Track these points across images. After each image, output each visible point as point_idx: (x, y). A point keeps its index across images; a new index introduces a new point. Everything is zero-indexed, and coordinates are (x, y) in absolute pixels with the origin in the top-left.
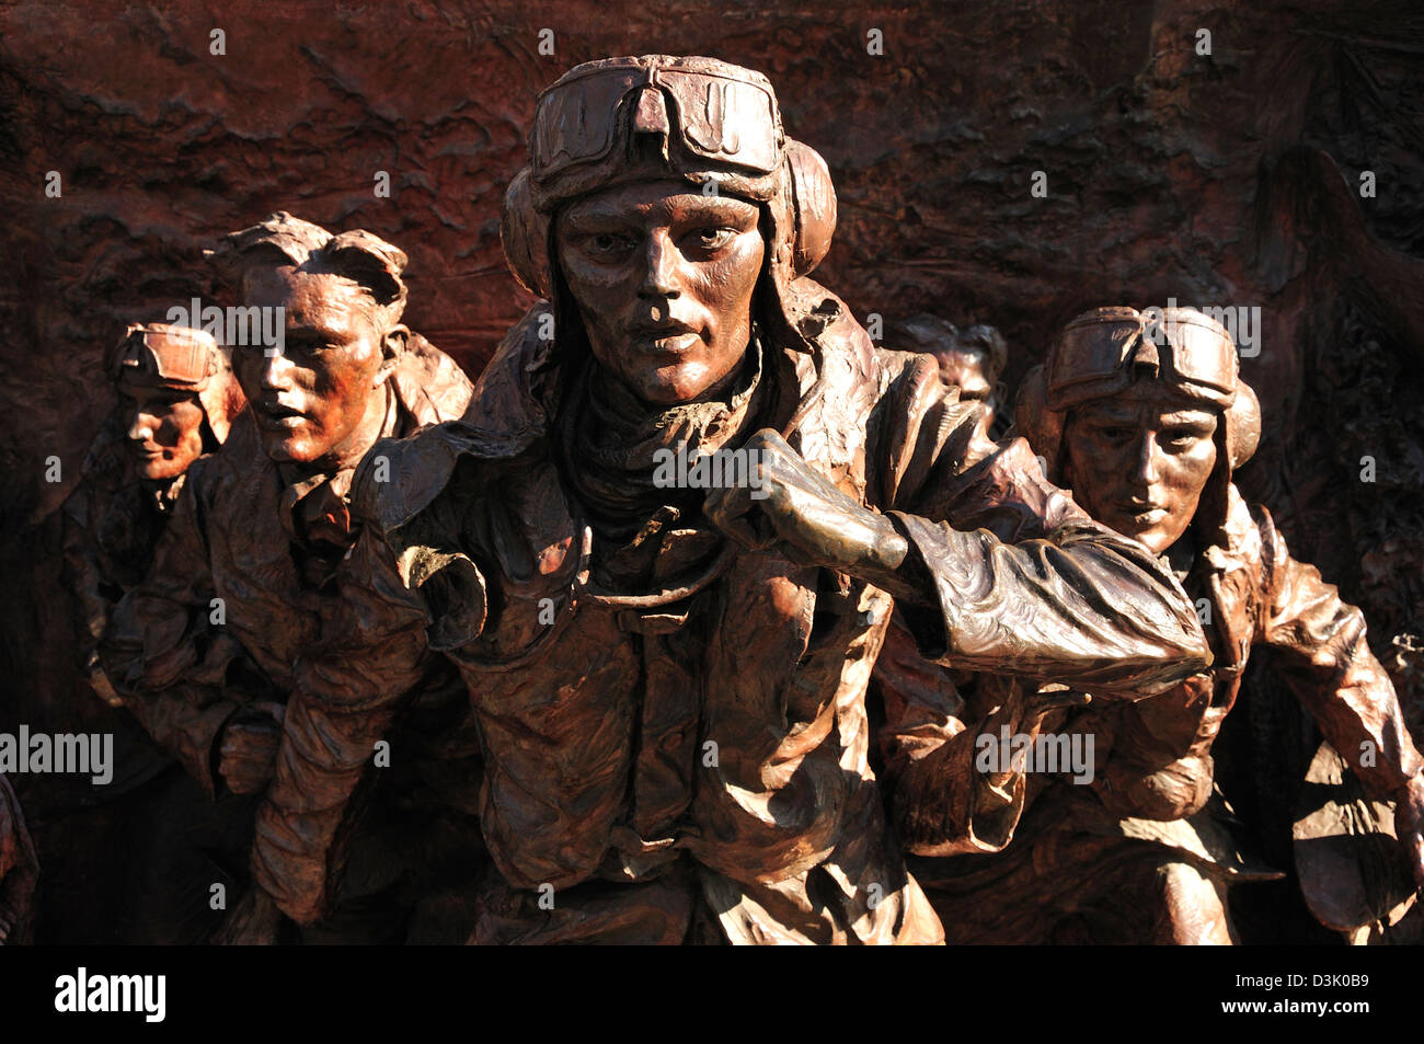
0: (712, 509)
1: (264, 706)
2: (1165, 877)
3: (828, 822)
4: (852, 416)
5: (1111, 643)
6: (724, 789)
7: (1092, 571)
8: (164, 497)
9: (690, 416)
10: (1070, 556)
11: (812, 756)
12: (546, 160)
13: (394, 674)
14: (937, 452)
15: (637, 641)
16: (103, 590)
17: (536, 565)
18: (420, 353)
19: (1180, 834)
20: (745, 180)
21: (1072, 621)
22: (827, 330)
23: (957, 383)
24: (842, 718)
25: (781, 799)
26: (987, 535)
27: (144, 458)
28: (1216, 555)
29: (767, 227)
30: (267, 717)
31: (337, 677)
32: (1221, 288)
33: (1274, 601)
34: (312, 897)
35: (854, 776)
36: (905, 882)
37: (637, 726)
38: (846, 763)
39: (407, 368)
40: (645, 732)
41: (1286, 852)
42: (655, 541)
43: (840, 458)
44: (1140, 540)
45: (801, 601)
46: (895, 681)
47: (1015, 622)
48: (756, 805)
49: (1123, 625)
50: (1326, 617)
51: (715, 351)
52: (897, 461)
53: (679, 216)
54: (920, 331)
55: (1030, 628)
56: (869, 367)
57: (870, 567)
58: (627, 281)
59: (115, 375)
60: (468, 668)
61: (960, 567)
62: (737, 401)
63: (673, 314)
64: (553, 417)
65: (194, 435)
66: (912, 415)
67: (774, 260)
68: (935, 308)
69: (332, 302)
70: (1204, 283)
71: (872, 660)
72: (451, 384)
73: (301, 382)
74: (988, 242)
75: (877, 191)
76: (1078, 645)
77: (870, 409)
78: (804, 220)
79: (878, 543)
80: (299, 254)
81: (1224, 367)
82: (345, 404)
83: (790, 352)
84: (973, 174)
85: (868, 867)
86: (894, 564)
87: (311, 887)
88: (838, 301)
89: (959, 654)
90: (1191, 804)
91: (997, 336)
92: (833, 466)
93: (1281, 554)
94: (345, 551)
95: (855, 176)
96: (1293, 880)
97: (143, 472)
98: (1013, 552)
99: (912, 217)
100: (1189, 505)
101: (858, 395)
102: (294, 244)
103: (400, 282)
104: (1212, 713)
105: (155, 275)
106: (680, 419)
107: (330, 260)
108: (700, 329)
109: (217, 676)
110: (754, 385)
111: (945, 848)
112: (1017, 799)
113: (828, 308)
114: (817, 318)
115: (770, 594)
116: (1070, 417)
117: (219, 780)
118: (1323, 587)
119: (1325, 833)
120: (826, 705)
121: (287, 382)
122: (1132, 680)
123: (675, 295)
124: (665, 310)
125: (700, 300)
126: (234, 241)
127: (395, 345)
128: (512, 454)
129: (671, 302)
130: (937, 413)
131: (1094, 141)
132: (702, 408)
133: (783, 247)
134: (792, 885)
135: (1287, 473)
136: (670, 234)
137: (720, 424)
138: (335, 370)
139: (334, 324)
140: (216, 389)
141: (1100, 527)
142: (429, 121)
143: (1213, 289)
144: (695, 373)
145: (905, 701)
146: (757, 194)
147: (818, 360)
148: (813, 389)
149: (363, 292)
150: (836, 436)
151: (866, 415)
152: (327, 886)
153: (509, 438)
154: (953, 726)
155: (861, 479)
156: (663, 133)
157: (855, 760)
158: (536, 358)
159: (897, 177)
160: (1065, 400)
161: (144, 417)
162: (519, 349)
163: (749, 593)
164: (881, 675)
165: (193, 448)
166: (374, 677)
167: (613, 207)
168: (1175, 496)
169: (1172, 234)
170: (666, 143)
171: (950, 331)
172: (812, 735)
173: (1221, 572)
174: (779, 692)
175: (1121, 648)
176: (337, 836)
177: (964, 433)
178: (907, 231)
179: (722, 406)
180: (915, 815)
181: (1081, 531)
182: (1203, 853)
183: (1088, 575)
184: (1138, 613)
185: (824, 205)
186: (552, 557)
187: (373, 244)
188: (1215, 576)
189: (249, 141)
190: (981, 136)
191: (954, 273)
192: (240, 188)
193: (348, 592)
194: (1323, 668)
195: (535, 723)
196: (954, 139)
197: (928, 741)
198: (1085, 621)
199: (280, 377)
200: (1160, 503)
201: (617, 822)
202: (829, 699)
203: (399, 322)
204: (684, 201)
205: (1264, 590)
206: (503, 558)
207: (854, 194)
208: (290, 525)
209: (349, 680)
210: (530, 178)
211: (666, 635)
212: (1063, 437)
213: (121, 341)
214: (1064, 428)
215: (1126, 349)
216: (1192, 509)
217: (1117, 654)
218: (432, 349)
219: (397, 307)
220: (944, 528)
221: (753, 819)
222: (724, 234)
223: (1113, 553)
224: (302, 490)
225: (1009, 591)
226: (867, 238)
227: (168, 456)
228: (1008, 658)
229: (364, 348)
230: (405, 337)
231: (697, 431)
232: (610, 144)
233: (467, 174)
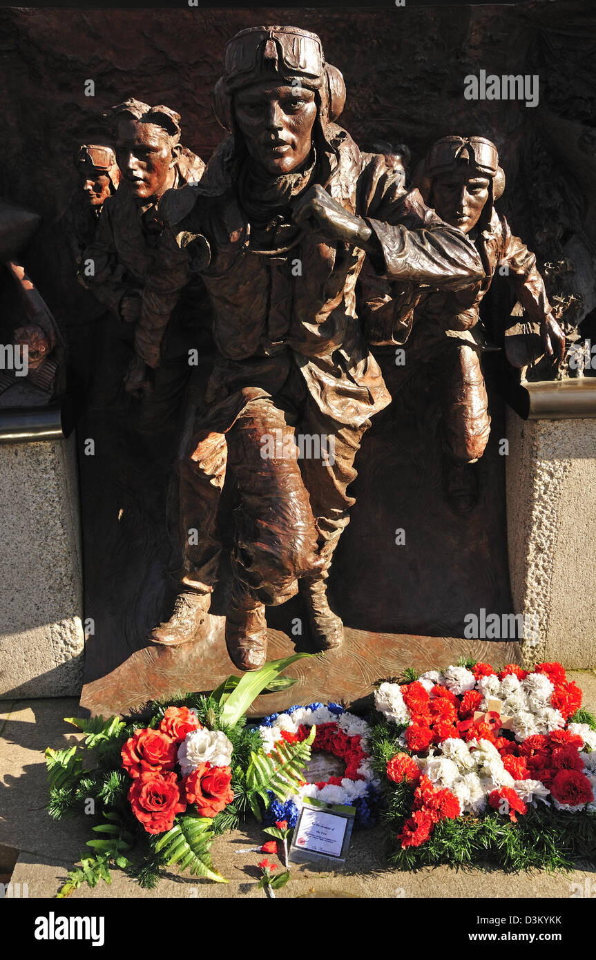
0: (295, 216)
1: (136, 290)
2: (460, 350)
3: (340, 334)
4: (351, 179)
5: (448, 270)
6: (302, 324)
7: (442, 241)
8: (98, 212)
9: (288, 179)
10: (434, 235)
11: (334, 311)
12: (229, 72)
13: (179, 280)
14: (384, 194)
15: (269, 269)
16: (80, 246)
17: (229, 239)
18: (188, 155)
19: (467, 335)
20: (309, 80)
21: (434, 261)
22: (342, 144)
23: (392, 166)
24: (346, 296)
25: (322, 327)
26: (402, 227)
27: (90, 197)
28: (486, 234)
29: (318, 101)
30: (136, 295)
31: (160, 281)
32: (491, 130)
33: (505, 251)
34: (156, 359)
35: (350, 317)
36: (368, 355)
37: (269, 300)
38: (347, 313)
39: (182, 160)
40: (271, 302)
41: (502, 340)
42: (274, 229)
43: (345, 196)
44: (459, 229)
45: (331, 253)
46: (367, 281)
47: (412, 262)
48: (314, 329)
49: (453, 263)
50: (522, 257)
51: (297, 153)
52: (368, 197)
53: (282, 95)
54: (378, 146)
55: (418, 264)
56: (358, 160)
57: (356, 239)
58: (262, 123)
59: (78, 165)
60: (205, 278)
61: (391, 240)
62: (306, 173)
63: (280, 137)
64: (235, 180)
65: (107, 188)
66: (374, 179)
67: (321, 114)
68: (384, 138)
69: (152, 135)
70: (485, 128)
71: (357, 274)
72: (199, 168)
73: (141, 167)
74: (405, 111)
75: (363, 91)
76: (435, 270)
77: (358, 176)
78: (333, 98)
79: (360, 230)
80: (138, 115)
81: (493, 160)
82: (158, 176)
83: (327, 153)
84: (400, 83)
85: (355, 350)
86: (366, 239)
87: (155, 355)
88: (346, 132)
89: (390, 275)
90: (471, 325)
91: (407, 149)
92: (343, 199)
93: (509, 234)
94: (160, 232)
95: (355, 84)
96: (504, 350)
97: (90, 203)
98: (412, 234)
99: (376, 101)
100: (477, 215)
101: (353, 171)
102: (136, 111)
103: (178, 126)
104: (480, 293)
105: (92, 126)
106: (284, 180)
107: (151, 117)
108: (291, 143)
109: (119, 279)
110: (313, 166)
111: (383, 343)
112: (409, 326)
113: (342, 135)
114: (338, 139)
115: (319, 250)
116: (434, 181)
117: (122, 317)
118: (522, 245)
119: (516, 334)
120: (340, 292)
121: (136, 167)
122: (455, 283)
123: (281, 129)
124: (277, 135)
125: (290, 131)
126: (114, 110)
127: (177, 152)
128: (218, 195)
129: (279, 132)
130: (384, 177)
131: (446, 70)
132: (292, 176)
133: (324, 109)
134: (327, 357)
135: (511, 202)
136: (278, 103)
137: (300, 182)
138: (154, 162)
139: (154, 144)
140: (114, 171)
141: (445, 224)
142: (191, 62)
143: (488, 131)
144: (289, 161)
145: (370, 289)
146: (314, 86)
147: (338, 157)
148: (336, 168)
149: (163, 130)
150: (344, 187)
151: (357, 179)
152: (161, 355)
153: (217, 188)
154: (387, 298)
155: (354, 205)
156: (276, 59)
157: (351, 312)
158: (228, 156)
159: (371, 84)
160: (433, 173)
161: (88, 181)
162: (221, 153)
163: (310, 250)
164: (361, 279)
165: (107, 193)
166: (172, 280)
167: (255, 92)
168: (473, 211)
169: (474, 109)
170: (277, 63)
171: (389, 146)
172: (335, 303)
173: (487, 240)
174: (322, 287)
175: (452, 271)
176: (163, 337)
177: (394, 187)
178: (374, 107)
179: (300, 175)
180: (372, 331)
181: (438, 225)
182: (474, 342)
183: (441, 243)
184: (459, 258)
185: (341, 91)
186: (235, 235)
187: (167, 111)
188: (485, 242)
189: (123, 71)
190: (403, 68)
191: (391, 124)
192: (121, 91)
193: (162, 249)
194: (521, 275)
195: (230, 299)
196: (393, 69)
197: (377, 304)
198: (439, 261)
199: (133, 165)
200: (467, 214)
201: (262, 335)
202: (341, 290)
203: (179, 143)
204: (284, 89)
205: (502, 247)
206: (217, 237)
207: (354, 91)
208: (141, 222)
209: (164, 282)
210: (223, 80)
211: (279, 266)
212: (432, 188)
213: (79, 151)
214: (432, 184)
215: (457, 153)
216: (478, 216)
217: (450, 274)
218: (192, 153)
219: (177, 136)
220: (386, 224)
221: (312, 334)
222: (300, 103)
223: (450, 234)
224: (144, 209)
225: (410, 250)
226: (359, 109)
227: (98, 196)
228: (408, 276)
229: (165, 153)
230: (181, 149)
231: (290, 185)
232: (254, 64)
233: (207, 84)
